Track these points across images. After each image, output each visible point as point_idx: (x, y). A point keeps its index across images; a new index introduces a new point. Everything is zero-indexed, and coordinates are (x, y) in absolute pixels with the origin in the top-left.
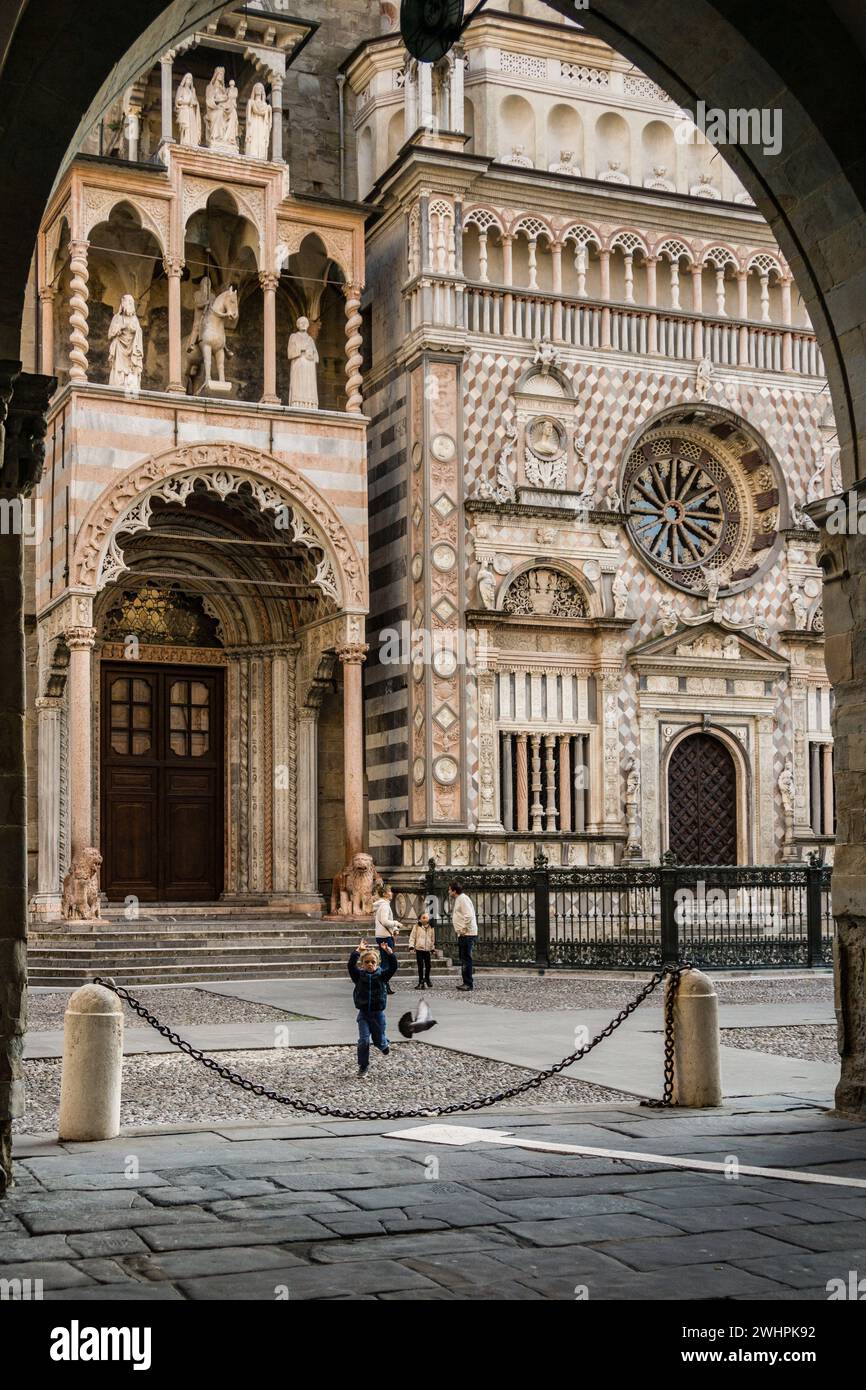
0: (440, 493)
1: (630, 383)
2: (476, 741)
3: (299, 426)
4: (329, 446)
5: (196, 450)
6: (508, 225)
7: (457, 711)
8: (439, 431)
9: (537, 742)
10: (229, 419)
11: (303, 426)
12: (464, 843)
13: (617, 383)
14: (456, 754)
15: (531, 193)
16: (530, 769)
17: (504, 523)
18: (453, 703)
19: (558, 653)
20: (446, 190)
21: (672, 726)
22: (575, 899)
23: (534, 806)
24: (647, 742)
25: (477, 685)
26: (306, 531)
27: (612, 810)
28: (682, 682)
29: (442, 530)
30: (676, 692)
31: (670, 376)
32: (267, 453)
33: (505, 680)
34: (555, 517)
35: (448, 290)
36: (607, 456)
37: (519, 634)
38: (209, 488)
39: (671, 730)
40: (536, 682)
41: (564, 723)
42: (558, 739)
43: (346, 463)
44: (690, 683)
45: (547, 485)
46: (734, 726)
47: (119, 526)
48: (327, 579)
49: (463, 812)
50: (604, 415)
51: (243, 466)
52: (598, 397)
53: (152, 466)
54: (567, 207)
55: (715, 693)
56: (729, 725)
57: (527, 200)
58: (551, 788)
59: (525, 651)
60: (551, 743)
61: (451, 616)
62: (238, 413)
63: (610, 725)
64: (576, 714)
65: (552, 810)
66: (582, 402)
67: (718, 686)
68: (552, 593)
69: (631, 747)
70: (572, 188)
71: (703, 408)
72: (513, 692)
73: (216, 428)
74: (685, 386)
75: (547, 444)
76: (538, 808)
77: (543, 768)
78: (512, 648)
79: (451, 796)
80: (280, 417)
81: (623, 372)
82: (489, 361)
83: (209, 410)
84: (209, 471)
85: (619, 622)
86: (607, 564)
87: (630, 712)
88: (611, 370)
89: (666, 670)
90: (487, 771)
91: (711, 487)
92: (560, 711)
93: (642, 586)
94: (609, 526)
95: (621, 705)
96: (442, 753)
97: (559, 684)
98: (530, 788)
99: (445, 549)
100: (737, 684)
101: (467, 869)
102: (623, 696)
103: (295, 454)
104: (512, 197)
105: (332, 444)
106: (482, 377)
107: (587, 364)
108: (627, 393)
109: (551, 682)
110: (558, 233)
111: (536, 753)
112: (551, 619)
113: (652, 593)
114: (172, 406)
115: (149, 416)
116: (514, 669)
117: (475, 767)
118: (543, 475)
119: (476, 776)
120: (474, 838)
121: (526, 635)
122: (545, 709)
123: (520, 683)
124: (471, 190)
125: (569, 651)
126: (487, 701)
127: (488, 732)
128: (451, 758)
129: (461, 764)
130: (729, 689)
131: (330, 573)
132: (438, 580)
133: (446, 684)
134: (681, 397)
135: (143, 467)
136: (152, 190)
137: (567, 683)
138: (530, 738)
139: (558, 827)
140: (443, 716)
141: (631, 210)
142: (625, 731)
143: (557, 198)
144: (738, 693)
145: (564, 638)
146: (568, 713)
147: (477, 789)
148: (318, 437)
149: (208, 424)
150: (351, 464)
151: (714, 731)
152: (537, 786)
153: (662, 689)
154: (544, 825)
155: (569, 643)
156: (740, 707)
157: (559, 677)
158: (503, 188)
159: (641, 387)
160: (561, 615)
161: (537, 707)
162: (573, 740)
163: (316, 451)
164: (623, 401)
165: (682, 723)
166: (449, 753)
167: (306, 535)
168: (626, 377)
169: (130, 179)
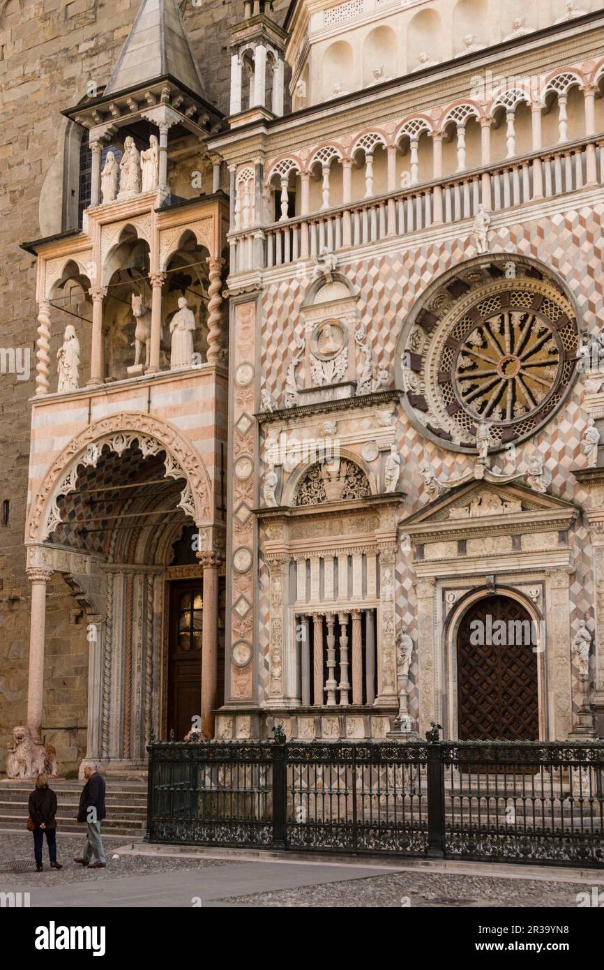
0: (241, 413)
1: (410, 262)
2: (268, 626)
3: (169, 385)
4: (188, 395)
5: (99, 425)
6: (304, 163)
7: (251, 600)
8: (242, 360)
9: (330, 621)
10: (122, 394)
11: (172, 384)
12: (248, 718)
13: (397, 266)
14: (249, 639)
15: (316, 128)
16: (325, 646)
17: (292, 426)
18: (248, 594)
19: (349, 534)
20: (245, 159)
21: (453, 592)
22: (342, 771)
23: (327, 682)
24: (424, 611)
25: (269, 576)
26: (175, 466)
27: (389, 682)
28: (462, 546)
29: (244, 444)
30: (456, 557)
31: (450, 240)
32: (146, 413)
33: (301, 567)
34: (329, 411)
35: (250, 240)
36: (387, 339)
37: (315, 523)
38: (111, 450)
39: (453, 596)
40: (329, 565)
41: (352, 600)
42: (349, 616)
43: (201, 404)
44: (471, 545)
45: (329, 382)
46: (526, 584)
47: (58, 491)
48: (188, 502)
49: (254, 690)
50: (385, 300)
51: (129, 427)
52: (379, 286)
53: (74, 444)
54: (350, 124)
55: (499, 551)
56: (520, 584)
57: (316, 134)
58: (344, 663)
59: (321, 538)
60: (343, 621)
61: (248, 518)
62: (126, 389)
63: (388, 598)
64: (364, 591)
65: (344, 684)
66: (364, 297)
67: (503, 544)
68: (342, 479)
69: (408, 618)
70: (343, 108)
71: (485, 260)
72: (308, 577)
73: (114, 404)
74: (467, 244)
75: (331, 345)
76: (331, 682)
77: (337, 645)
78: (308, 537)
79: (246, 677)
80: (154, 383)
81: (403, 254)
82: (284, 288)
83: (109, 392)
84: (111, 437)
85: (390, 496)
86: (383, 443)
87: (407, 583)
88: (391, 256)
89: (439, 536)
90: (276, 652)
91: (546, 330)
92: (350, 590)
93: (421, 456)
94: (384, 405)
95: (399, 577)
96: (239, 638)
97: (350, 563)
98: (325, 664)
99: (246, 460)
100: (525, 539)
101: (248, 742)
102: (401, 568)
103: (166, 408)
104: (301, 139)
105: (191, 392)
106: (278, 303)
107: (368, 259)
108: (407, 272)
109: (343, 563)
110: (346, 150)
111: (331, 631)
112: (341, 504)
113: (430, 461)
114: (87, 396)
115: (75, 408)
116: (309, 556)
117: (267, 650)
118: (325, 374)
119: (267, 658)
120: (262, 714)
121: (322, 522)
122: (336, 590)
123: (315, 567)
124: (265, 150)
125: (360, 531)
126: (277, 588)
127: (278, 616)
128: (245, 642)
129: (254, 648)
130: (517, 544)
131: (190, 497)
132: (239, 489)
133: (243, 578)
134: (463, 256)
135: (68, 446)
136: (84, 246)
137: (357, 562)
138: (323, 618)
139: (350, 700)
140: (241, 607)
141: (407, 99)
142: (402, 602)
143: (338, 121)
144: (524, 549)
145: (354, 519)
146: (357, 591)
147: (268, 670)
148: (180, 391)
149: (109, 402)
150: (205, 404)
151: (501, 592)
152: (331, 663)
153: (440, 556)
154: (338, 699)
155: (358, 524)
156: (526, 563)
157: (350, 557)
158: (292, 135)
159: (422, 261)
160: (349, 498)
161: (329, 588)
162: (363, 615)
163: (180, 402)
164: (403, 281)
165: (467, 588)
166: (245, 639)
167: (175, 470)
168: (406, 258)
169: (68, 245)
